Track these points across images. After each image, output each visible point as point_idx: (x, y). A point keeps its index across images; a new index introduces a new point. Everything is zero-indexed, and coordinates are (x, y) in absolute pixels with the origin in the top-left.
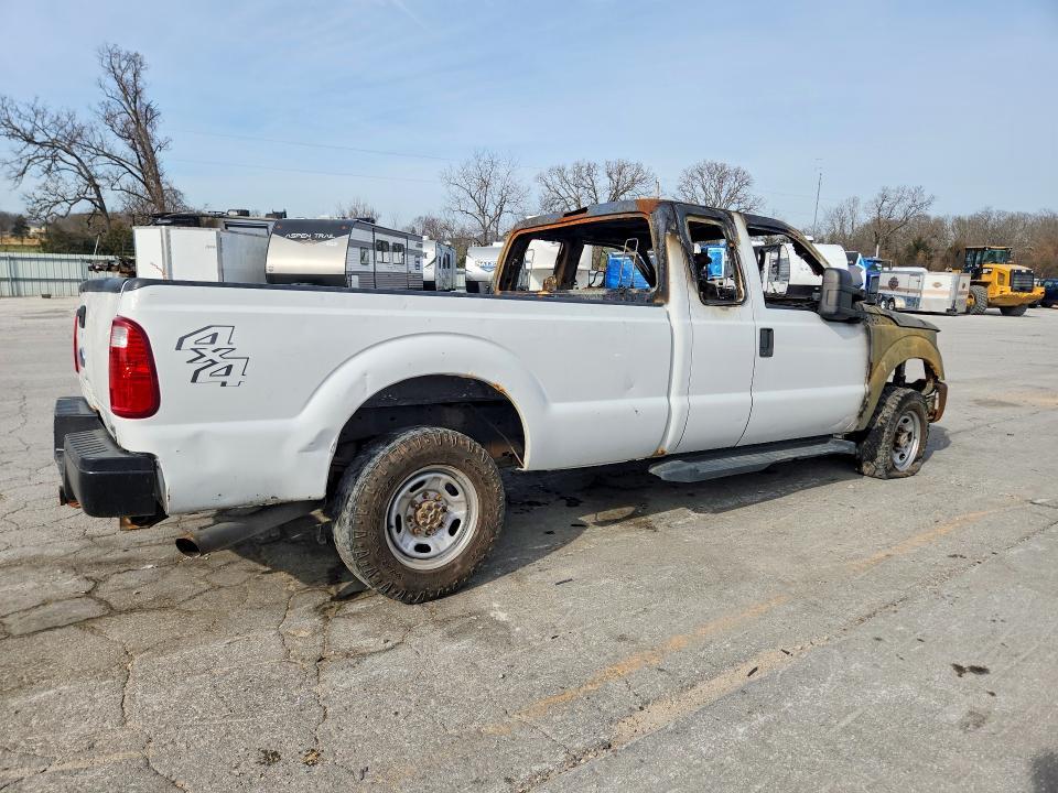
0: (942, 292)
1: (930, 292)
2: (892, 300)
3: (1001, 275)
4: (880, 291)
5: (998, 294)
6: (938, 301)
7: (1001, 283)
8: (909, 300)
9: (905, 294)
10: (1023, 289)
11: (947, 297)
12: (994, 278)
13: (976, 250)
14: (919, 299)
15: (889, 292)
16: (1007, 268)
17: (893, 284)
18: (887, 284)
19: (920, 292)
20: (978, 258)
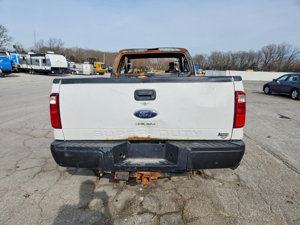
0: (88, 69)
1: (85, 69)
2: (75, 71)
3: (99, 65)
4: (71, 69)
5: (99, 70)
6: (87, 72)
7: (99, 67)
8: (80, 71)
9: (78, 70)
10: (104, 69)
11: (89, 71)
12: (97, 66)
13: (92, 58)
14: (83, 71)
15: (74, 69)
16: (100, 63)
17: (74, 67)
18: (72, 67)
19: (83, 69)
20: (93, 60)
